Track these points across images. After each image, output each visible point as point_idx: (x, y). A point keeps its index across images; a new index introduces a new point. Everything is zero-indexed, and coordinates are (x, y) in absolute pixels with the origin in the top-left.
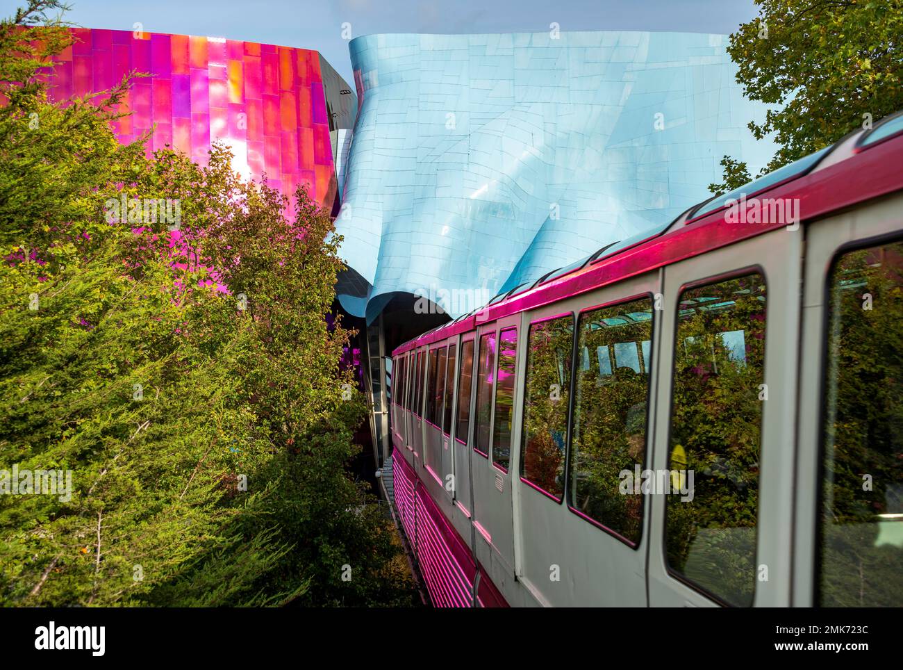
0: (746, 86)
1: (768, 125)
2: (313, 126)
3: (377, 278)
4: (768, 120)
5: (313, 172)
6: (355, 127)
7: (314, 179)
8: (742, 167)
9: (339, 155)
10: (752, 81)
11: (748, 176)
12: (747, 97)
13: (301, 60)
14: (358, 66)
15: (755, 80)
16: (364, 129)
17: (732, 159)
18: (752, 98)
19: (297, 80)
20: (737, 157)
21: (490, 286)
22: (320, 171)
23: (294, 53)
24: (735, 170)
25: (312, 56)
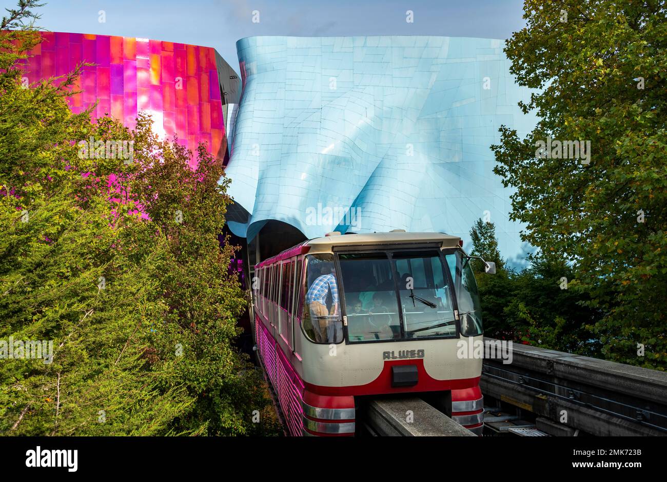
0: (517, 76)
1: (532, 104)
2: (210, 101)
3: (255, 210)
4: (532, 100)
5: (210, 134)
6: (240, 102)
7: (210, 139)
8: (514, 133)
9: (229, 122)
10: (521, 73)
11: (518, 140)
12: (517, 84)
13: (202, 54)
14: (242, 60)
15: (523, 72)
16: (246, 104)
17: (507, 127)
18: (521, 84)
19: (199, 69)
20: (511, 127)
22: (215, 133)
23: (197, 49)
24: (508, 136)
25: (210, 52)
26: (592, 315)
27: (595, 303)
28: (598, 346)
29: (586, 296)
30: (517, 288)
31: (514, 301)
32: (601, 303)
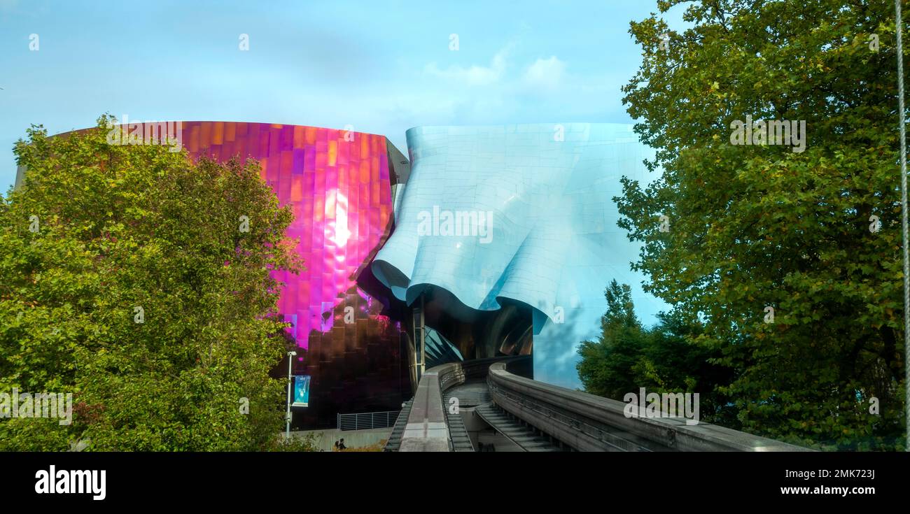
0: (641, 135)
1: (657, 161)
2: (381, 182)
3: (414, 275)
4: (657, 158)
5: (378, 209)
6: (406, 182)
7: (379, 213)
8: (636, 183)
9: (396, 200)
10: (645, 132)
11: (640, 191)
12: (641, 142)
13: (374, 141)
14: (410, 147)
15: (647, 131)
16: (413, 182)
17: (628, 179)
18: (645, 143)
19: (371, 152)
20: (631, 178)
21: (488, 282)
22: (383, 208)
23: (370, 137)
24: (630, 187)
25: (380, 139)
26: (726, 375)
27: (728, 361)
28: (735, 410)
29: (717, 354)
30: (646, 345)
31: (642, 358)
32: (735, 360)
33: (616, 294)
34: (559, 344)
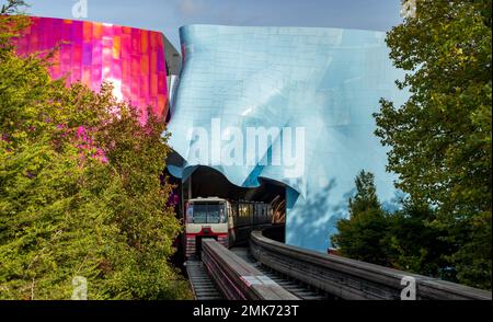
0: (395, 61)
1: (406, 82)
2: (158, 73)
4: (406, 79)
5: (156, 98)
6: (180, 74)
7: (157, 101)
9: (171, 90)
10: (398, 58)
11: (393, 109)
12: (395, 66)
13: (153, 37)
14: (183, 41)
17: (385, 100)
18: (397, 67)
19: (150, 48)
22: (160, 97)
23: (149, 33)
24: (386, 106)
25: (158, 35)
26: (449, 248)
27: (452, 239)
28: (454, 273)
29: (444, 233)
30: (391, 224)
31: (388, 234)
32: (457, 239)
33: (364, 181)
34: (315, 211)
